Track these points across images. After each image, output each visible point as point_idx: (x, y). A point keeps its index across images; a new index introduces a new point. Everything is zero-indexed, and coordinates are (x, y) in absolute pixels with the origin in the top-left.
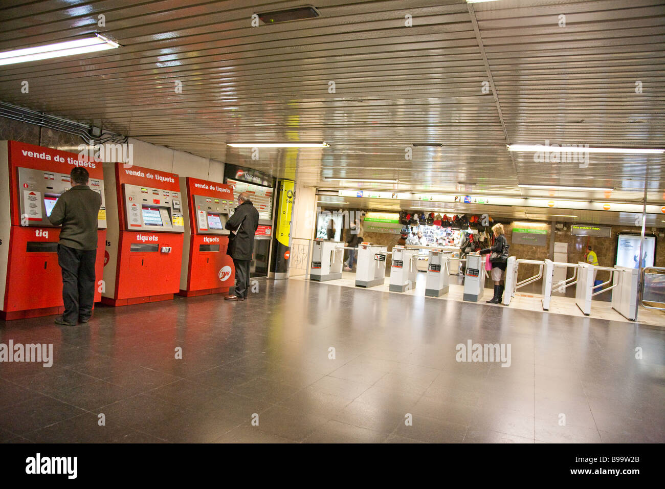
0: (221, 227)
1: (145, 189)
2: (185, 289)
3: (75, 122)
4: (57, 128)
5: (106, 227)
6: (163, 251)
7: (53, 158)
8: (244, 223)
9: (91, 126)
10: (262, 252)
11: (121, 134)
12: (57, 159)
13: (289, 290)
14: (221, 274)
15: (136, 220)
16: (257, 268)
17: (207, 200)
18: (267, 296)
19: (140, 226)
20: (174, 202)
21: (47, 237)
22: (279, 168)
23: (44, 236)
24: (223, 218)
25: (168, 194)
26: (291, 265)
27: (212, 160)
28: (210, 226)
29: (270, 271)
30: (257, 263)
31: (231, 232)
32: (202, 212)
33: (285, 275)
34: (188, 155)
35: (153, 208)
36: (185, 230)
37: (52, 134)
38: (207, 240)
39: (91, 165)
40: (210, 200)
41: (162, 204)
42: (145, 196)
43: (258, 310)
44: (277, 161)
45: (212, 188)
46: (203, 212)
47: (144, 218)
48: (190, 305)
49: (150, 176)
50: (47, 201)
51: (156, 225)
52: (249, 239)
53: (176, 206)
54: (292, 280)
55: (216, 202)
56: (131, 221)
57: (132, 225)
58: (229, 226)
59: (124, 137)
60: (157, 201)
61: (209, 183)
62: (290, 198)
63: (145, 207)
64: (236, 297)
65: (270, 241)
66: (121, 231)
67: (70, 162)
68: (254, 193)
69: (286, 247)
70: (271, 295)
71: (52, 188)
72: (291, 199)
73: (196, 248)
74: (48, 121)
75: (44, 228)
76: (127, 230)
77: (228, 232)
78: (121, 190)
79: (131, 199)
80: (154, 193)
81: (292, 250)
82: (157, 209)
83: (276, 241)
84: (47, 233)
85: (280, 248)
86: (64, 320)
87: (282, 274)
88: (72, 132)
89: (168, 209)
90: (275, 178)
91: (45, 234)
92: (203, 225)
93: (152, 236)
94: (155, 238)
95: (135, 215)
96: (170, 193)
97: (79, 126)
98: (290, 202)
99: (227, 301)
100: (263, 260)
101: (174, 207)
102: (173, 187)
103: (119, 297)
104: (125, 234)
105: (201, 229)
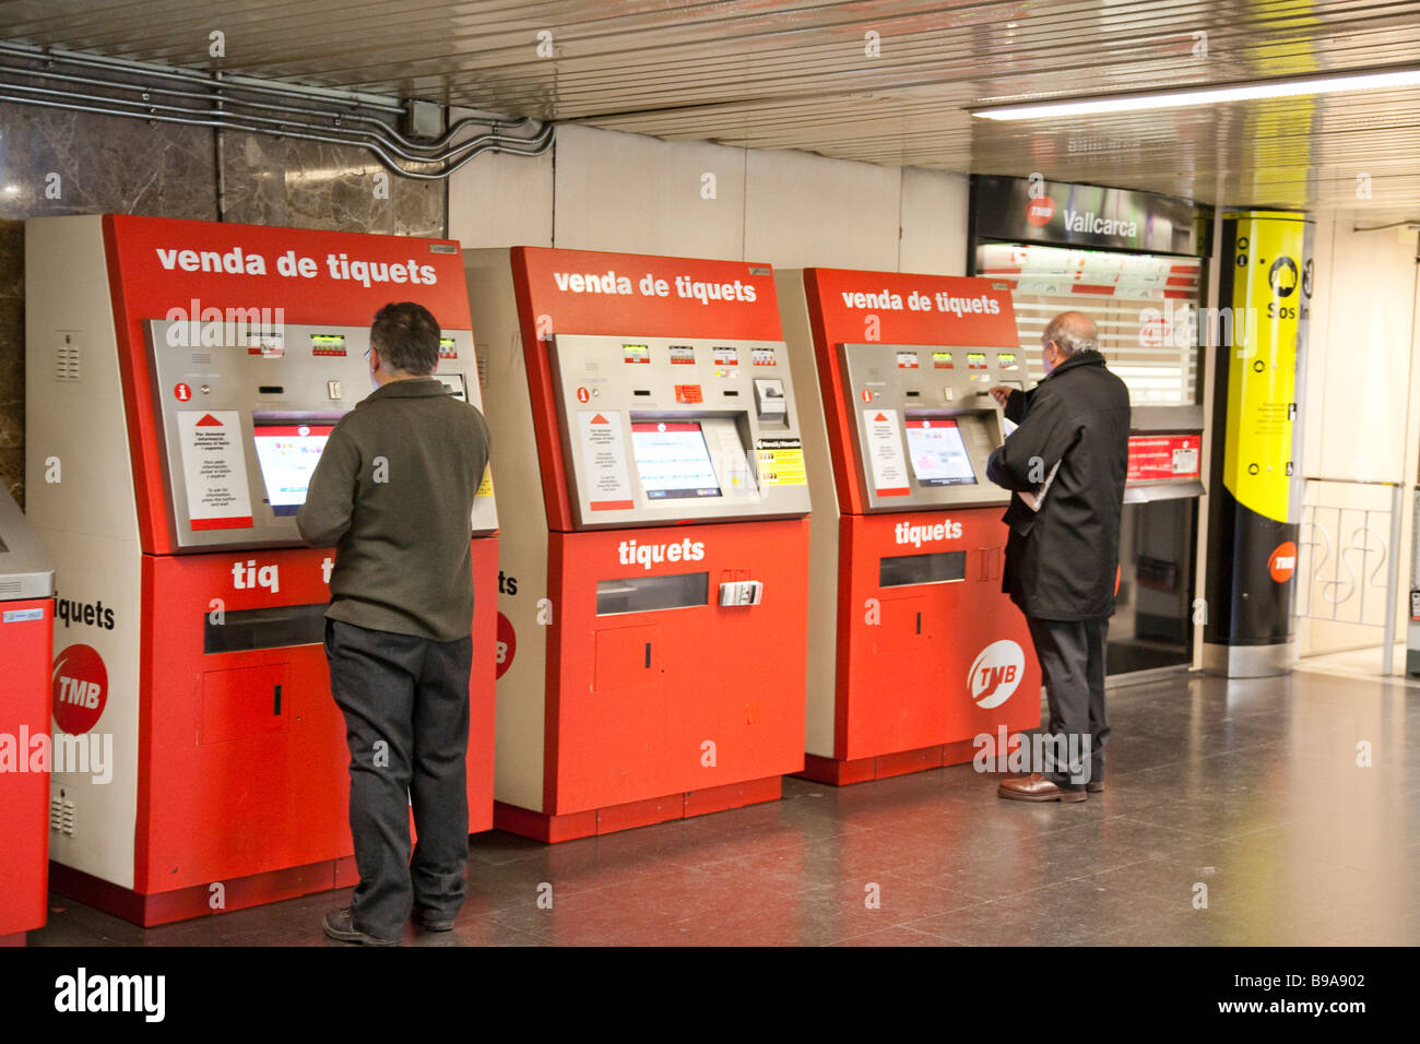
0: (966, 472)
1: (637, 346)
2: (828, 751)
3: (342, 93)
4: (277, 127)
5: (495, 526)
6: (729, 601)
7: (271, 265)
8: (1074, 457)
9: (404, 102)
10: (1162, 549)
11: (526, 114)
12: (287, 267)
13: (1303, 734)
14: (979, 676)
15: (608, 483)
16: (1142, 619)
17: (901, 359)
18: (1195, 777)
19: (628, 505)
20: (762, 387)
21: (275, 589)
22: (1223, 174)
23: (264, 583)
24: (975, 429)
25: (732, 356)
26: (1303, 607)
27: (910, 170)
28: (921, 475)
29: (1206, 640)
30: (1139, 596)
31: (1015, 498)
32: (880, 418)
33: (1279, 656)
34: (811, 159)
35: (676, 423)
36: (813, 505)
37: (260, 154)
38: (910, 535)
39: (419, 275)
40: (913, 359)
41: (713, 401)
42: (640, 376)
43: (1156, 856)
44: (1213, 152)
45: (919, 302)
46: (885, 413)
47: (642, 469)
48: (853, 829)
49: (653, 287)
50: (265, 444)
51: (690, 493)
52: (1097, 529)
53: (769, 406)
54: (1313, 677)
55: (938, 366)
56: (592, 485)
57: (596, 506)
58: (1004, 470)
59: (538, 127)
60: (690, 393)
61: (901, 283)
62: (1286, 292)
63: (642, 422)
64: (1049, 784)
65: (1195, 501)
66: (555, 532)
67: (339, 269)
68: (1109, 290)
69: (1278, 525)
70: (1215, 768)
71: (278, 390)
72: (1293, 301)
73: (866, 569)
74: (241, 101)
75: (261, 553)
76: (576, 526)
77: (1005, 495)
78: (541, 363)
79: (584, 395)
80: (675, 361)
81: (1304, 537)
82: (694, 423)
83: (1225, 504)
84: (274, 570)
85: (1246, 535)
86: (358, 927)
87: (1263, 650)
88: (337, 135)
89: (739, 419)
90: (1206, 210)
91: (268, 576)
92: (890, 473)
93: (681, 543)
94: (690, 551)
95: (606, 460)
96: (743, 349)
97: (356, 108)
98: (1285, 313)
99: (1014, 808)
100: (1170, 581)
101: (764, 409)
102: (754, 323)
103: (564, 806)
104: (569, 541)
105: (882, 493)
